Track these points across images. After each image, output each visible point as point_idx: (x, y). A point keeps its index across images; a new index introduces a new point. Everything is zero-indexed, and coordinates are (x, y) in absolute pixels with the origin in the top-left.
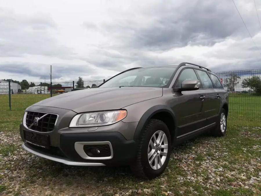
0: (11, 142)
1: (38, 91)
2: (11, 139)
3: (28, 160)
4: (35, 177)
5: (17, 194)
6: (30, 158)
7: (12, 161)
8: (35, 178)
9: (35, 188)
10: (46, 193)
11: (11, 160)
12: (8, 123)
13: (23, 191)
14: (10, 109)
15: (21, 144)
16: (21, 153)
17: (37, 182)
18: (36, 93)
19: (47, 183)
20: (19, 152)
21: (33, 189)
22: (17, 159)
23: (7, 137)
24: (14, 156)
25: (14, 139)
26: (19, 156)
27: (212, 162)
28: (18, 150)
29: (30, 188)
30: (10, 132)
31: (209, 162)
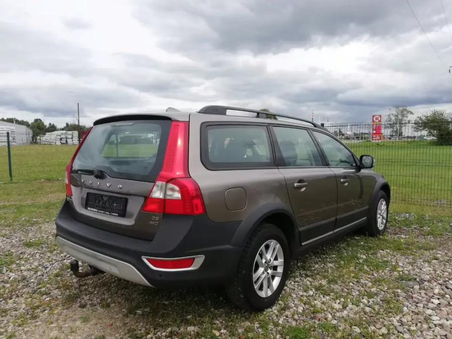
0: (9, 247)
1: (61, 139)
2: (8, 241)
3: (32, 280)
4: (39, 308)
5: (10, 337)
6: (35, 276)
7: (7, 282)
8: (39, 310)
9: (36, 326)
10: (51, 335)
11: (5, 281)
12: (5, 210)
13: (20, 331)
14: (11, 180)
15: (23, 250)
16: (23, 268)
17: (40, 318)
18: (58, 143)
19: (55, 319)
20: (19, 265)
21: (33, 329)
22: (15, 279)
23: (2, 238)
24: (11, 274)
25: (14, 241)
26: (19, 273)
27: (303, 281)
28: (18, 262)
29: (29, 327)
30: (7, 229)
31: (300, 281)
